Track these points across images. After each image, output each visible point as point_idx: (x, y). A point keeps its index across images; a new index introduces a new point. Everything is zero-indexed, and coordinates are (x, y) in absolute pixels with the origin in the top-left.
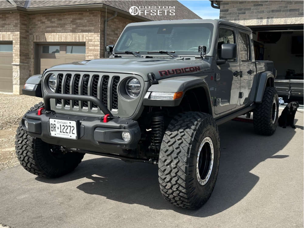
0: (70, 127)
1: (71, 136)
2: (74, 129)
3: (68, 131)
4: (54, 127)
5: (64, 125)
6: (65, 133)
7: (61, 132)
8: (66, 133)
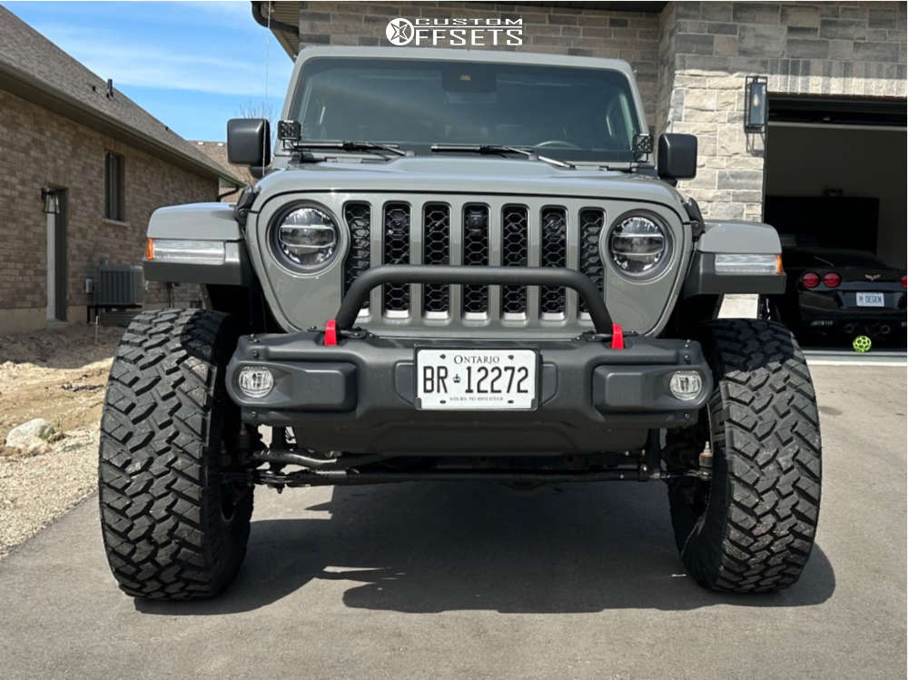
0: (510, 372)
1: (511, 402)
2: (526, 375)
3: (501, 384)
4: (439, 377)
5: (486, 365)
6: (486, 392)
7: (469, 391)
8: (493, 391)
